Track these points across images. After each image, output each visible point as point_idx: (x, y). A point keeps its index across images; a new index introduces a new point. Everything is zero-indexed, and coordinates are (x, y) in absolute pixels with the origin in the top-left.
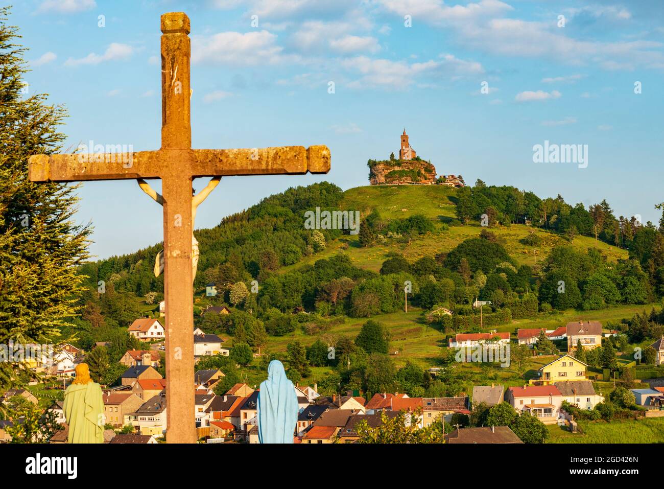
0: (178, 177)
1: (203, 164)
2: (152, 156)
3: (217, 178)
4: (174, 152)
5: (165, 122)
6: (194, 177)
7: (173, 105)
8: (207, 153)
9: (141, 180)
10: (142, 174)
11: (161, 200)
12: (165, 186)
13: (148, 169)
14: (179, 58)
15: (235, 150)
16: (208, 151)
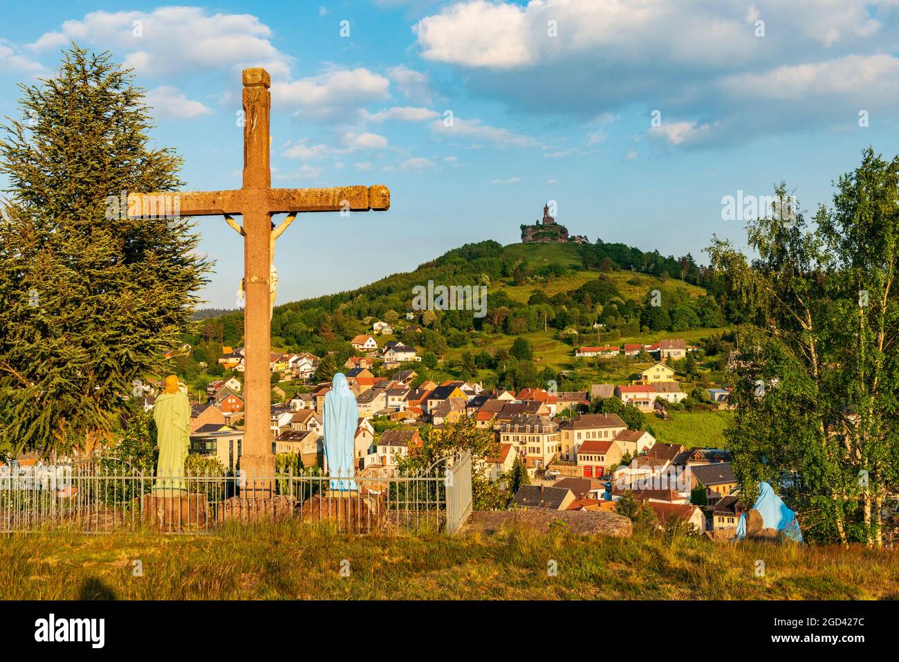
0: (257, 212)
1: (279, 202)
2: (235, 194)
3: (293, 214)
4: (253, 191)
5: (246, 165)
6: (271, 214)
7: (253, 150)
8: (282, 191)
9: (227, 216)
11: (243, 233)
12: (246, 221)
13: (231, 206)
14: (258, 109)
15: (307, 189)
16: (283, 190)
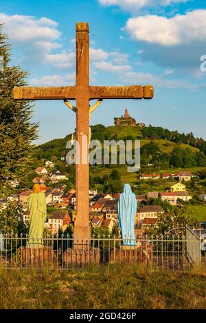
0: (83, 98)
1: (95, 93)
2: (71, 88)
3: (101, 100)
4: (82, 87)
5: (77, 73)
6: (91, 99)
7: (81, 65)
8: (97, 88)
9: (65, 100)
10: (66, 97)
11: (75, 110)
12: (78, 103)
13: (69, 94)
14: (84, 43)
15: (110, 87)
